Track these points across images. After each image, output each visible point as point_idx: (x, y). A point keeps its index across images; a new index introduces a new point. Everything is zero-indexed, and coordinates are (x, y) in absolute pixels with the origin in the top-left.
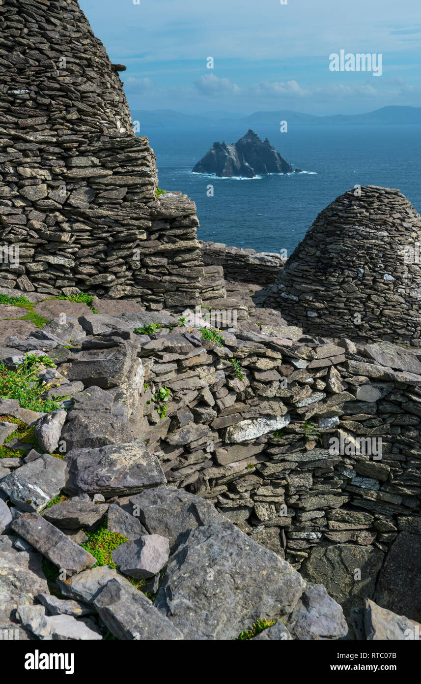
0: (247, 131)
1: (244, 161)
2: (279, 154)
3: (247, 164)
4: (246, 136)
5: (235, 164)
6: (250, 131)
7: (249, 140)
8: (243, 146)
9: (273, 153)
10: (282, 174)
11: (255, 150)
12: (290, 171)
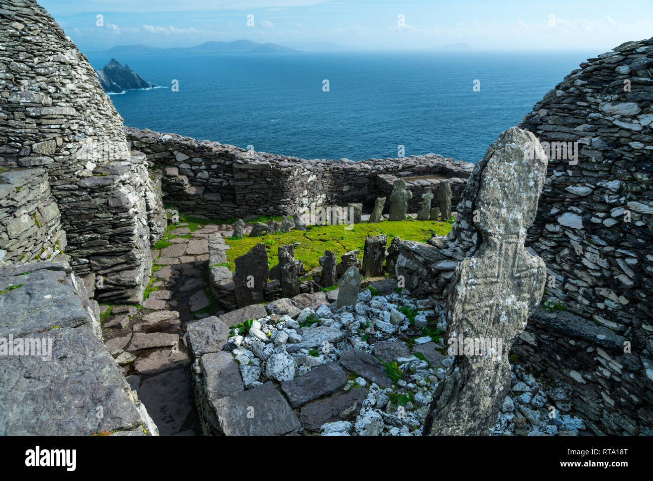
0: (110, 60)
1: (112, 81)
2: (138, 76)
3: (114, 83)
4: (110, 63)
5: (105, 84)
6: (113, 60)
7: (113, 66)
8: (109, 70)
9: (133, 75)
10: (143, 89)
11: (119, 73)
12: (149, 87)
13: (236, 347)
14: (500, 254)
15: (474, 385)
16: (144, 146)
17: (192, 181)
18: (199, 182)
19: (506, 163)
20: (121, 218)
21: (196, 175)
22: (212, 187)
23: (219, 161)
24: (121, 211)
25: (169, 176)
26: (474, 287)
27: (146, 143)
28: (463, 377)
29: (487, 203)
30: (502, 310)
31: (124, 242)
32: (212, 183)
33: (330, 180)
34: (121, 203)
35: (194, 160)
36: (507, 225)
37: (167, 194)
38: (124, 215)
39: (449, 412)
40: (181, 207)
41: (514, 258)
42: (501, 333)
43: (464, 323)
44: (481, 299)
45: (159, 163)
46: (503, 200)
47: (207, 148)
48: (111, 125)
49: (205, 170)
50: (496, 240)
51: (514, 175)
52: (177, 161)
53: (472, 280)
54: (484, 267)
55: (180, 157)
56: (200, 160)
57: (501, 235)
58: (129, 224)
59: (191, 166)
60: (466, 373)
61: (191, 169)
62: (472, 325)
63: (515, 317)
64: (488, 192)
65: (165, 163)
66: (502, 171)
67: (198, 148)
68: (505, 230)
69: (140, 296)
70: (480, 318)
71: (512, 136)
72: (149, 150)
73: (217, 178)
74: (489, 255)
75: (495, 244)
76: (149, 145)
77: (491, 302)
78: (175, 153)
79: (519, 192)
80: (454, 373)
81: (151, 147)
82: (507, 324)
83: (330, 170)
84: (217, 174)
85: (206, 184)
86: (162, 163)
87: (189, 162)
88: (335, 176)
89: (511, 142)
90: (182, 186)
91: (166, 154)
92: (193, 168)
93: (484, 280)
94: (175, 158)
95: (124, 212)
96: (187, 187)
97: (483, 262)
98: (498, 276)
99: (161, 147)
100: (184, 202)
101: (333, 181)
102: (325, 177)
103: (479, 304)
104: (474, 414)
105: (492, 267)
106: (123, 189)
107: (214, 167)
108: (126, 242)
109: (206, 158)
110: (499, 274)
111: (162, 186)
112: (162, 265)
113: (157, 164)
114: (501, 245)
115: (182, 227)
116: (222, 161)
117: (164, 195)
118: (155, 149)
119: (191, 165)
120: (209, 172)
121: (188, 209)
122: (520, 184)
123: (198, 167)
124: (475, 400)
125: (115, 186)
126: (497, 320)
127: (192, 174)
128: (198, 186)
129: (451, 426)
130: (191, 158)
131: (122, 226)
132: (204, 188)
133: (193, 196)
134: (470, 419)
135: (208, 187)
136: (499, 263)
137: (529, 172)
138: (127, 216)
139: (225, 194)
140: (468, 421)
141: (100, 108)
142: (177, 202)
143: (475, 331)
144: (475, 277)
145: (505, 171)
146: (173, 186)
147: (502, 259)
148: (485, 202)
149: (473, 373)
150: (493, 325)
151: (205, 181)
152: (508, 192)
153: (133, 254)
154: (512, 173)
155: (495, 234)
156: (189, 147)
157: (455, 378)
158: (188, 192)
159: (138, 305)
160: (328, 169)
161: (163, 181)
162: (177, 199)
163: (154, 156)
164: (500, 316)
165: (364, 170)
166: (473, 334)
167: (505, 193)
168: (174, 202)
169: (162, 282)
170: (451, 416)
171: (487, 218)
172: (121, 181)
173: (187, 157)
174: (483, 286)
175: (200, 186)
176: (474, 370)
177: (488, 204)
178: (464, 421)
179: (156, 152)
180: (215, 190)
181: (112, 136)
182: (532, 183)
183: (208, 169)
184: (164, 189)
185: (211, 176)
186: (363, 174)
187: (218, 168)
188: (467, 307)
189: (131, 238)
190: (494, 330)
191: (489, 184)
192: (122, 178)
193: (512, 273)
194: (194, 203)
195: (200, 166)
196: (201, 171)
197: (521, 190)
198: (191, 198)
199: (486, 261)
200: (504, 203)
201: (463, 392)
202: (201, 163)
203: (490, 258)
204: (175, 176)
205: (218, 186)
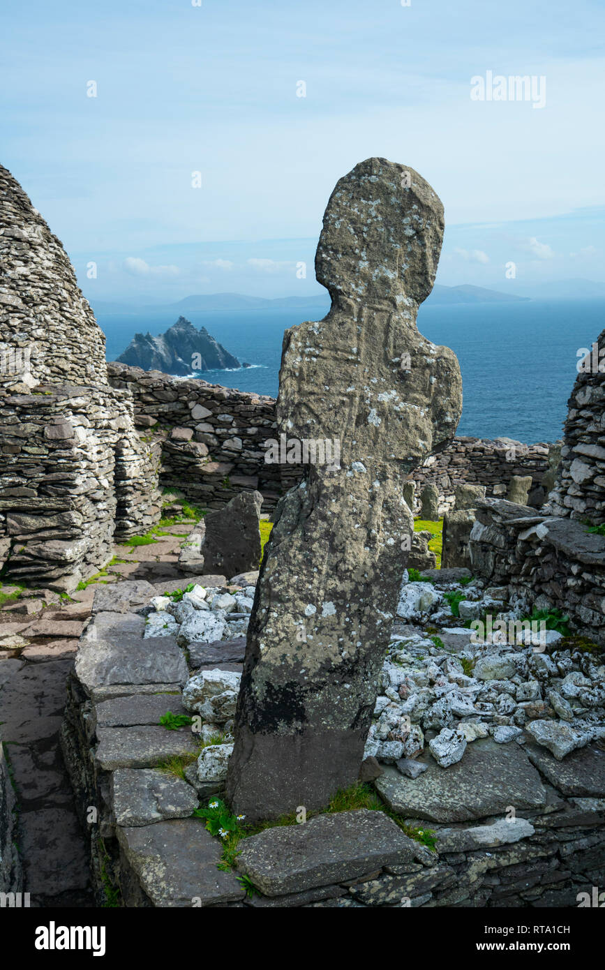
0: (178, 319)
1: (176, 356)
2: (220, 346)
3: (180, 360)
4: (177, 325)
5: (165, 360)
6: (182, 319)
7: (181, 329)
8: (173, 337)
9: (213, 345)
10: (227, 370)
11: (190, 341)
12: (237, 366)
13: (154, 610)
14: (359, 322)
15: (329, 513)
16: (143, 391)
17: (214, 453)
18: (225, 455)
19: (362, 201)
20: (60, 457)
21: (221, 443)
22: (246, 466)
23: (261, 421)
24: (61, 446)
25: (173, 440)
26: (314, 359)
27: (146, 387)
28: (311, 497)
29: (332, 250)
30: (371, 406)
31: (59, 495)
32: (246, 458)
33: (466, 471)
34: (62, 433)
35: (221, 418)
36: (370, 284)
37: (170, 470)
38: (64, 453)
39: (291, 546)
40: (190, 493)
41: (387, 333)
42: (375, 444)
43: (304, 409)
44: (330, 381)
45: (164, 421)
46: (362, 250)
47: (243, 399)
48: (78, 335)
49: (236, 435)
50: (351, 302)
51: (376, 217)
52: (192, 419)
53: (312, 349)
54: (330, 335)
55: (199, 412)
56: (229, 418)
57: (361, 297)
58: (71, 470)
59: (215, 428)
60: (315, 490)
61: (214, 434)
62: (317, 417)
63: (399, 423)
64: (332, 234)
65: (175, 421)
66: (356, 210)
67: (229, 398)
68: (368, 290)
69: (70, 584)
70: (330, 409)
71: (371, 167)
72: (150, 399)
73: (255, 450)
74: (340, 320)
75: (350, 306)
76: (150, 390)
77: (349, 390)
78: (191, 405)
79: (389, 241)
80: (298, 490)
81: (155, 394)
82: (383, 430)
83: (467, 453)
84: (256, 443)
85: (236, 461)
86: (170, 421)
87: (212, 421)
88: (477, 464)
89: (370, 174)
90: (194, 457)
91: (177, 407)
92: (218, 431)
93: (333, 353)
94: (190, 414)
95: (64, 449)
96: (202, 460)
97: (330, 329)
98: (358, 353)
99: (170, 394)
100: (194, 485)
101: (473, 474)
102: (456, 464)
103: (328, 388)
104: (337, 566)
105: (345, 338)
106: (73, 420)
107: (252, 431)
108: (62, 496)
109: (240, 415)
110: (359, 350)
111: (162, 454)
112: (127, 561)
113: (162, 422)
114: (360, 310)
115: (184, 524)
116: (267, 422)
117: (163, 470)
118: (159, 397)
119: (215, 425)
120: (243, 440)
121: (200, 498)
122: (389, 230)
123: (225, 430)
124: (336, 541)
125: (58, 409)
126: (362, 419)
127: (215, 442)
128: (222, 462)
129: (298, 574)
130: (215, 415)
131: (59, 470)
132: (231, 466)
133: (211, 475)
134: (331, 572)
135: (241, 466)
136: (359, 335)
137: (404, 216)
138: (68, 455)
139: (268, 480)
140: (328, 576)
141: (65, 308)
142: (184, 485)
143: (324, 427)
144: (317, 346)
145: (361, 211)
146: (179, 457)
147: (364, 330)
148: (330, 247)
149: (325, 491)
150: (357, 425)
151: (235, 455)
152: (368, 239)
153: (69, 515)
154: (373, 214)
155: (349, 294)
156: (214, 397)
157: (299, 497)
158: (203, 469)
159: (63, 594)
160: (463, 449)
161: (164, 447)
162: (185, 480)
163: (157, 409)
164: (368, 414)
165: (536, 456)
166: (322, 430)
167: (364, 240)
168: (179, 485)
169: (116, 578)
170: (295, 556)
171: (335, 270)
172: (69, 406)
173: (210, 413)
174: (331, 362)
175: (226, 462)
176: (327, 488)
177: (336, 252)
178: (320, 572)
179: (161, 403)
180: (251, 472)
181: (76, 350)
182: (409, 232)
183: (242, 435)
184: (164, 462)
185: (245, 447)
186: (533, 463)
187: (259, 432)
188: (306, 388)
189: (71, 491)
190: (360, 434)
191: (333, 224)
192: (73, 402)
193: (386, 354)
194: (211, 488)
195: (228, 429)
196: (230, 437)
197: (391, 239)
198: (205, 478)
199: (335, 328)
200: (363, 254)
201: (312, 520)
202: (231, 423)
203: (342, 324)
204: (185, 440)
205: (256, 464)
